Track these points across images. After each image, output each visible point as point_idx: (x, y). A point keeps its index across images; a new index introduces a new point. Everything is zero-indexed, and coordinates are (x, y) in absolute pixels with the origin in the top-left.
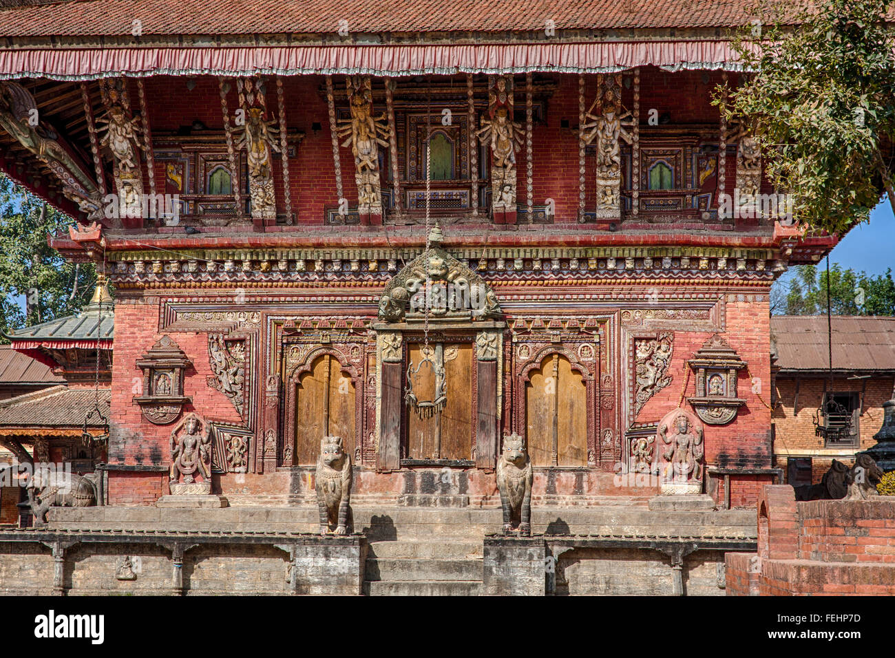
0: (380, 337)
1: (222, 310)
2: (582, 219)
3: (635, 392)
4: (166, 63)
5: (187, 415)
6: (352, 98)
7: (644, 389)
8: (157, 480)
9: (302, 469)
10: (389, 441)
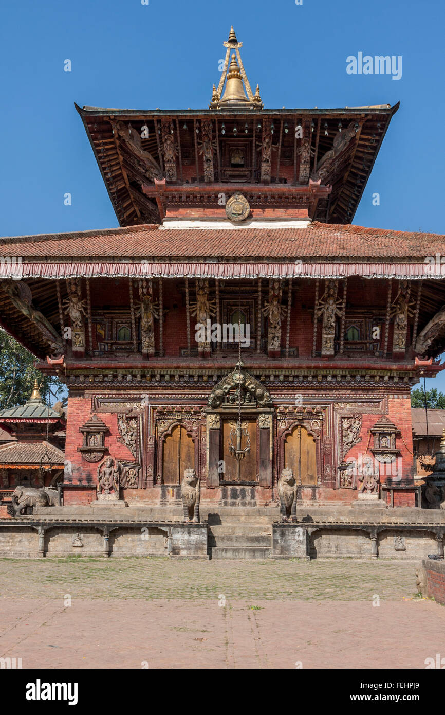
0: (208, 416)
1: (125, 401)
2: (314, 355)
3: (342, 445)
4: (105, 271)
5: (106, 457)
6: (198, 291)
7: (347, 444)
8: (90, 492)
9: (167, 486)
10: (213, 471)
